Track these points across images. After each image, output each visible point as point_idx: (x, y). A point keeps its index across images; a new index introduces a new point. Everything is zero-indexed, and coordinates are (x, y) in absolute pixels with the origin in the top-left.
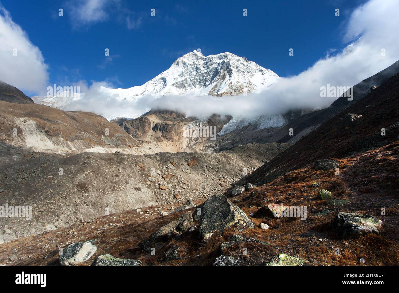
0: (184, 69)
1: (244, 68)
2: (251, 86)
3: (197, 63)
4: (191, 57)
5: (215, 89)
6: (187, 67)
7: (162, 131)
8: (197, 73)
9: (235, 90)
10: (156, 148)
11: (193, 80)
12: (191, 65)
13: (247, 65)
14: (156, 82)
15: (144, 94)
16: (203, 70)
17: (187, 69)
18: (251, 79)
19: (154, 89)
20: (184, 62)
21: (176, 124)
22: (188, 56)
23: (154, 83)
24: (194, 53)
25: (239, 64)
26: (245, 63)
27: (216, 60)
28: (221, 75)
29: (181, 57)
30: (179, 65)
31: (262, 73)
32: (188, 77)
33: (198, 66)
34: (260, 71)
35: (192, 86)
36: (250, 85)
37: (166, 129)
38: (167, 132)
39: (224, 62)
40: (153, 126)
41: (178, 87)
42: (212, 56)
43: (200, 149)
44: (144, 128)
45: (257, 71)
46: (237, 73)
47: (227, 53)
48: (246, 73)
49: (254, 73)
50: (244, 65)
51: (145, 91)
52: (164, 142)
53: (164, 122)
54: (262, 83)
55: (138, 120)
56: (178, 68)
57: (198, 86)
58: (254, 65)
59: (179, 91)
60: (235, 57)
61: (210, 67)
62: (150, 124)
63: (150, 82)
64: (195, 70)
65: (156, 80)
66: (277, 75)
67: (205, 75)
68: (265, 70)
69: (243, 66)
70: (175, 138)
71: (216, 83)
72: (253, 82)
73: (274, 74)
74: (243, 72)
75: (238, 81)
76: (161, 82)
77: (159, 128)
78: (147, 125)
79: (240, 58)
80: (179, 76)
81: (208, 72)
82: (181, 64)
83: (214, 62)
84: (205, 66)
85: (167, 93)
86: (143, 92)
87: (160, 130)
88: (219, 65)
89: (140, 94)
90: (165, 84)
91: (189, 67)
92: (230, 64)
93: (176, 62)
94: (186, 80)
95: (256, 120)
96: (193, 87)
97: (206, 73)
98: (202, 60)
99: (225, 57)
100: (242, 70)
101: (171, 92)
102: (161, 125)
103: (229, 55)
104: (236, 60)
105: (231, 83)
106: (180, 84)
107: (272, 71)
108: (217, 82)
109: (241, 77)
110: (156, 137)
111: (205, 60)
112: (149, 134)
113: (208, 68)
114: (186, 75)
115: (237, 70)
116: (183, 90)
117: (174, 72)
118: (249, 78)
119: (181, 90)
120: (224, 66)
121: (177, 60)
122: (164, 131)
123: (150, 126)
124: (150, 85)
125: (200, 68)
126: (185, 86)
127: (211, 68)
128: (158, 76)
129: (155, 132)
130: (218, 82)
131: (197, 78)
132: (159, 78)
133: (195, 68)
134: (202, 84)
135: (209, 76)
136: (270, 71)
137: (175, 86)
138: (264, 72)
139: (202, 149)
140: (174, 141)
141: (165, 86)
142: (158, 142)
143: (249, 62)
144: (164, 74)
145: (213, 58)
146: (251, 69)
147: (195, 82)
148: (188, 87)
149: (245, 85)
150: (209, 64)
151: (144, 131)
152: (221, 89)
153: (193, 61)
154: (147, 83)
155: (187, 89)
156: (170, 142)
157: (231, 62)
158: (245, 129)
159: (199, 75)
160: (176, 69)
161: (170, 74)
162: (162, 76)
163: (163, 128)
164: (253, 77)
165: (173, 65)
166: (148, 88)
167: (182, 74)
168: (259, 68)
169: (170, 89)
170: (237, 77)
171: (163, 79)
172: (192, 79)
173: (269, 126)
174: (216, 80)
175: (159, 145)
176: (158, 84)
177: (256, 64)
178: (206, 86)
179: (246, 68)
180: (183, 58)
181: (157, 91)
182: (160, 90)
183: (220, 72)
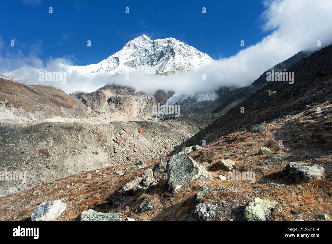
0: (135, 51)
2: (190, 66)
3: (145, 46)
4: (140, 40)
5: (161, 68)
6: (137, 48)
7: (116, 103)
8: (145, 55)
9: (177, 69)
10: (111, 117)
11: (143, 60)
12: (141, 47)
13: (188, 49)
14: (110, 61)
15: (99, 71)
16: (151, 52)
17: (137, 51)
18: (190, 61)
19: (109, 67)
20: (135, 45)
21: (128, 97)
22: (138, 39)
23: (108, 61)
24: (143, 37)
25: (181, 48)
26: (186, 47)
27: (161, 43)
28: (166, 56)
29: (132, 40)
30: (130, 47)
31: (199, 56)
32: (138, 57)
33: (147, 48)
34: (198, 54)
35: (141, 65)
37: (119, 102)
38: (120, 104)
39: (168, 45)
40: (108, 99)
41: (129, 66)
42: (159, 40)
43: (148, 119)
44: (100, 100)
45: (195, 54)
46: (179, 55)
47: (172, 38)
48: (186, 55)
49: (193, 56)
50: (185, 49)
51: (101, 68)
52: (117, 112)
53: (117, 96)
54: (199, 65)
55: (95, 94)
56: (130, 50)
57: (146, 66)
58: (193, 49)
59: (130, 69)
60: (177, 42)
61: (156, 49)
62: (105, 97)
63: (105, 61)
64: (144, 51)
65: (110, 59)
66: (211, 58)
67: (153, 57)
68: (202, 54)
70: (127, 109)
71: (161, 63)
72: (192, 63)
73: (209, 57)
74: (184, 55)
75: (180, 62)
76: (114, 61)
77: (112, 101)
78: (102, 98)
79: (182, 43)
80: (130, 56)
81: (155, 53)
82: (132, 47)
83: (161, 45)
84: (153, 49)
85: (120, 71)
86: (99, 70)
87: (114, 102)
88: (164, 48)
89: (96, 71)
90: (118, 63)
91: (139, 49)
92: (174, 48)
93: (127, 44)
94: (136, 60)
95: (195, 95)
97: (154, 55)
98: (150, 43)
99: (169, 42)
100: (184, 53)
101: (123, 70)
102: (114, 99)
103: (173, 40)
104: (179, 45)
105: (174, 64)
106: (131, 64)
107: (208, 55)
108: (163, 62)
109: (182, 59)
110: (110, 109)
111: (153, 43)
112: (104, 106)
113: (155, 50)
114: (136, 56)
115: (179, 53)
116: (134, 68)
117: (126, 53)
118: (189, 60)
119: (132, 68)
120: (168, 49)
121: (129, 43)
122: (118, 103)
123: (105, 99)
124: (105, 63)
125: (149, 50)
126: (135, 66)
127: (158, 51)
128: (112, 55)
129: (109, 104)
130: (164, 63)
131: (145, 58)
132: (113, 57)
133: (144, 50)
134: (150, 63)
135: (156, 57)
136: (206, 55)
137: (127, 65)
138: (201, 55)
139: (149, 118)
140: (126, 112)
141: (118, 65)
142: (112, 113)
143: (189, 47)
144: (117, 54)
145: (159, 42)
146: (191, 53)
147: (144, 62)
148: (138, 66)
149: (185, 65)
150: (156, 47)
151: (100, 104)
152: (166, 68)
153: (142, 44)
154: (102, 62)
155: (137, 68)
156: (123, 113)
157: (174, 46)
158: (185, 102)
159: (148, 56)
160: (128, 50)
161: (122, 54)
162: (116, 56)
163: (116, 101)
164: (192, 59)
165: (125, 47)
166: (103, 66)
167: (133, 55)
168: (197, 52)
169: (122, 67)
170: (179, 59)
171: (116, 58)
172: (141, 59)
173: (204, 100)
174: (161, 60)
175: (113, 115)
176: (112, 63)
177: (195, 49)
178: (153, 65)
179: (186, 51)
180: (134, 41)
181: (111, 69)
182: (114, 68)
183: (165, 54)
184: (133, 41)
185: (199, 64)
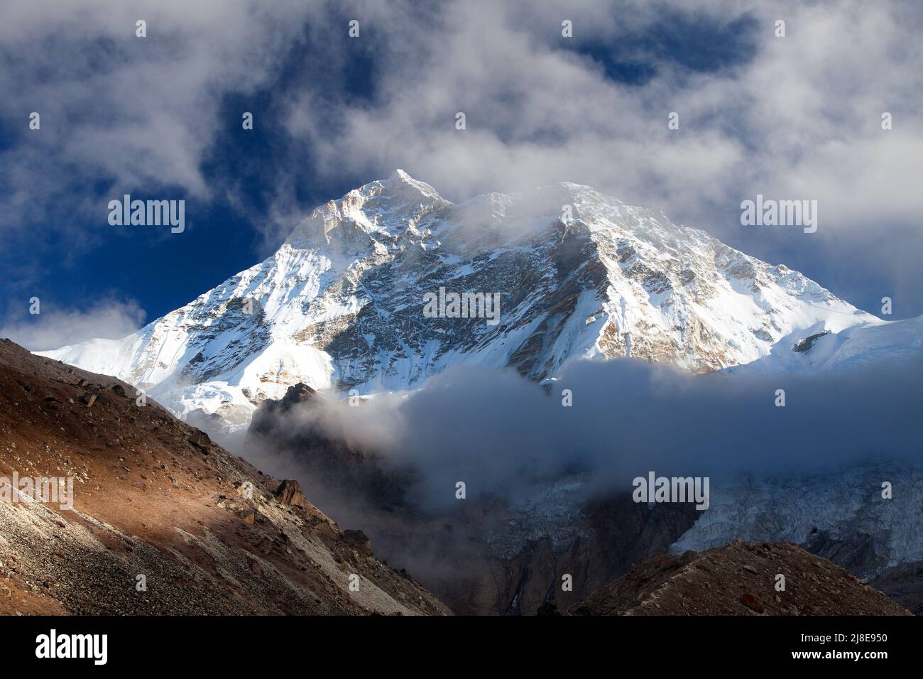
1: (660, 257)
2: (710, 343)
11: (405, 311)
13: (673, 245)
16: (454, 267)
25: (631, 237)
26: (660, 232)
29: (335, 202)
31: (748, 282)
34: (734, 272)
35: (400, 342)
36: (704, 338)
41: (328, 349)
45: (720, 272)
46: (632, 280)
48: (672, 280)
49: (708, 283)
50: (658, 245)
54: (761, 333)
58: (702, 243)
60: (606, 206)
65: (203, 310)
66: (826, 293)
68: (761, 267)
69: (654, 250)
71: (527, 330)
72: (712, 324)
73: (815, 286)
75: (644, 318)
76: (234, 322)
79: (633, 210)
80: (329, 290)
81: (477, 274)
92: (593, 239)
96: (406, 347)
100: (653, 267)
104: (616, 220)
105: (613, 330)
106: (339, 335)
108: (537, 322)
115: (625, 266)
116: (356, 363)
118: (694, 305)
126: (364, 345)
130: (543, 326)
137: (311, 340)
138: (757, 277)
141: (259, 342)
144: (246, 283)
146: (695, 265)
149: (678, 338)
155: (376, 358)
157: (592, 227)
161: (278, 280)
162: (240, 294)
164: (709, 302)
168: (729, 257)
169: (289, 355)
170: (632, 301)
172: (399, 308)
177: (712, 241)
178: (475, 343)
179: (668, 257)
180: (345, 206)
181: (212, 367)
182: (234, 362)
183: (542, 274)
184: (340, 207)
185: (757, 325)
